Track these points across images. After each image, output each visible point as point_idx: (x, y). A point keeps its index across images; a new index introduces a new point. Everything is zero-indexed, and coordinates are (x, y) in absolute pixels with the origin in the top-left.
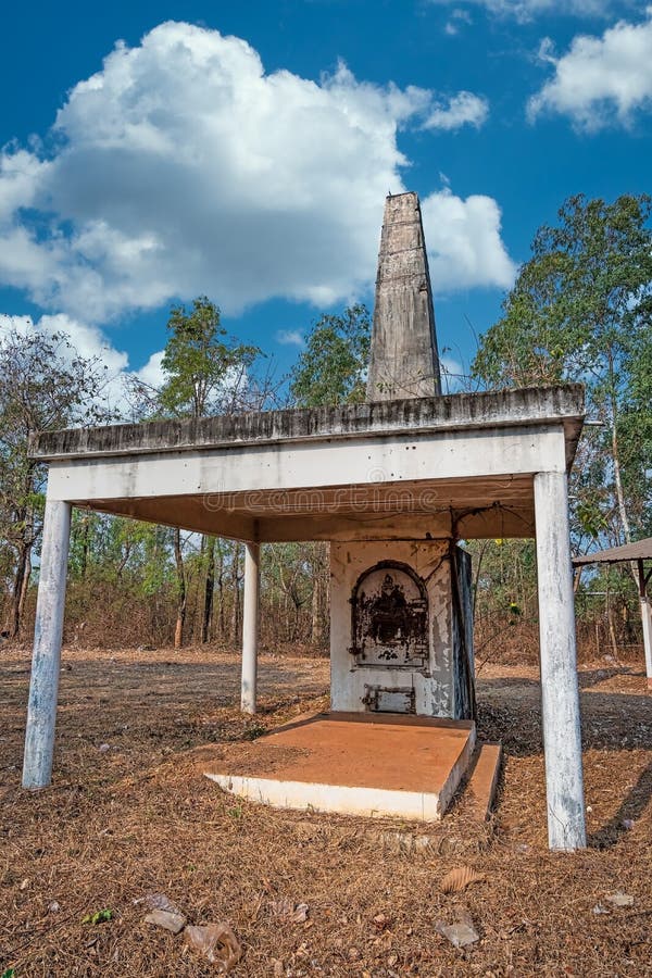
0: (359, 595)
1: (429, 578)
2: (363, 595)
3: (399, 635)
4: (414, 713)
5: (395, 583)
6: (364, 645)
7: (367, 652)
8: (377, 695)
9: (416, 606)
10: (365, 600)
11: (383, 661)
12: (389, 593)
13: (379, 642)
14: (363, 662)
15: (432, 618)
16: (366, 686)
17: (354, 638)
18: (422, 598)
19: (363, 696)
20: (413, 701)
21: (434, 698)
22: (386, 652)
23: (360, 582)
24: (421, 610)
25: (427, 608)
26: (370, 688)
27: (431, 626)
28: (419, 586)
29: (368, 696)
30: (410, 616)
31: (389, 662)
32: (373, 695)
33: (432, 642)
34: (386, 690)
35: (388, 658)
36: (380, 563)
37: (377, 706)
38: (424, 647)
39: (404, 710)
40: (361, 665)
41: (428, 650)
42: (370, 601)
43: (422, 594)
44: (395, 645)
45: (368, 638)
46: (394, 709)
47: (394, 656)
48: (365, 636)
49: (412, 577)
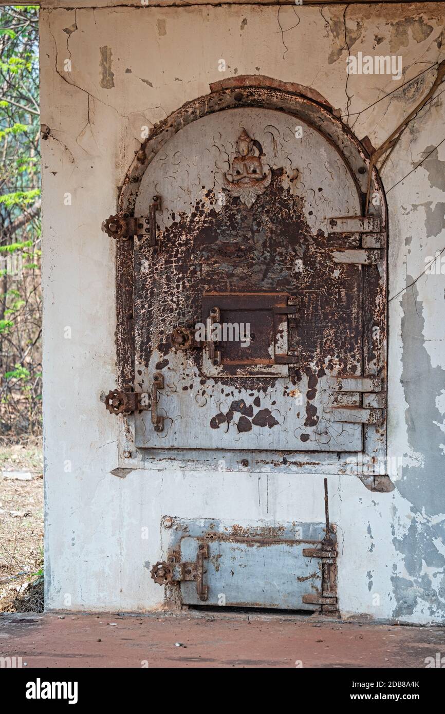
0: (142, 207)
1: (392, 142)
2: (158, 203)
3: (282, 346)
4: (335, 612)
5: (271, 161)
6: (160, 383)
7: (171, 404)
8: (204, 554)
9: (341, 241)
10: (164, 221)
11: (228, 436)
12: (249, 195)
13: (211, 369)
14: (155, 441)
15: (398, 285)
16: (170, 523)
17: (124, 359)
18: (365, 211)
19: (158, 555)
20: (328, 571)
21: (399, 558)
22: (235, 406)
23: (144, 155)
24: (360, 257)
25: (384, 250)
26: (181, 530)
27: (396, 314)
28: (356, 173)
29: (175, 555)
30: (319, 276)
31: (247, 440)
32: (189, 552)
33: (396, 371)
34: (238, 535)
35: (243, 427)
36: (218, 89)
37: (204, 591)
38: (368, 385)
39: (297, 604)
40: (149, 452)
41: (383, 392)
42: (180, 227)
43: (364, 200)
44: (271, 381)
45: (175, 358)
46: (263, 602)
47: (266, 419)
48: (164, 349)
49: (331, 140)
